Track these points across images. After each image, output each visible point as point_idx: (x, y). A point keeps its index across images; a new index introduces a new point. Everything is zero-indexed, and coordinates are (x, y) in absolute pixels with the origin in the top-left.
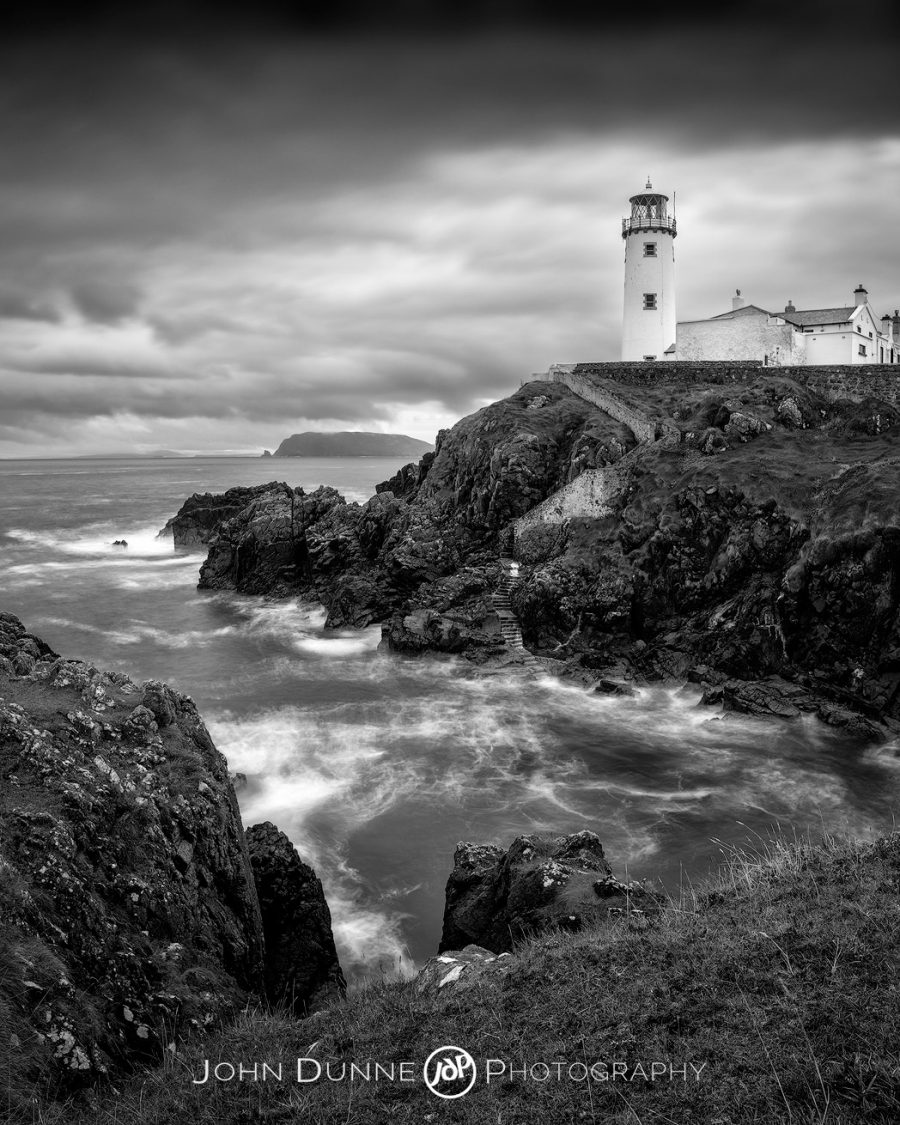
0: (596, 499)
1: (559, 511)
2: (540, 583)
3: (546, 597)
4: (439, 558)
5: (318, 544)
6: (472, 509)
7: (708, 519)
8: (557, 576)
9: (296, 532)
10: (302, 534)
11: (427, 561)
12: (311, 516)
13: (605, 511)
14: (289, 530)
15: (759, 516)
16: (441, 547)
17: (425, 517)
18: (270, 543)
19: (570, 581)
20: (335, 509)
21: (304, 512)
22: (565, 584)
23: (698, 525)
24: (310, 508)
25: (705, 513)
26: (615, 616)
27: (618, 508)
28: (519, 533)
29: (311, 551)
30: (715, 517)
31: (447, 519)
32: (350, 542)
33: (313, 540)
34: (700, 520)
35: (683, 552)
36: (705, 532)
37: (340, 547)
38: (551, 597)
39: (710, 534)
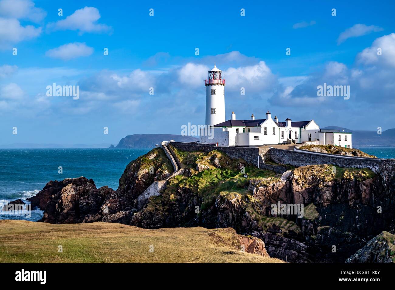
0: (157, 190)
1: (149, 194)
2: (135, 216)
3: (138, 220)
4: (117, 208)
5: (83, 203)
6: (129, 192)
7: (184, 197)
8: (142, 214)
9: (77, 199)
10: (78, 200)
11: (112, 210)
12: (82, 194)
13: (159, 194)
14: (74, 199)
15: (195, 196)
16: (118, 205)
17: (116, 195)
18: (67, 203)
19: (146, 216)
20: (91, 191)
21: (80, 192)
22: (144, 216)
23: (181, 198)
24: (82, 191)
25: (183, 195)
26: (158, 226)
27: (162, 193)
28: (139, 200)
29: (80, 206)
30: (186, 196)
31: (122, 195)
32: (93, 203)
33: (81, 202)
34: (182, 197)
35: (176, 207)
36: (183, 200)
37: (90, 205)
38: (140, 220)
39: (185, 201)
